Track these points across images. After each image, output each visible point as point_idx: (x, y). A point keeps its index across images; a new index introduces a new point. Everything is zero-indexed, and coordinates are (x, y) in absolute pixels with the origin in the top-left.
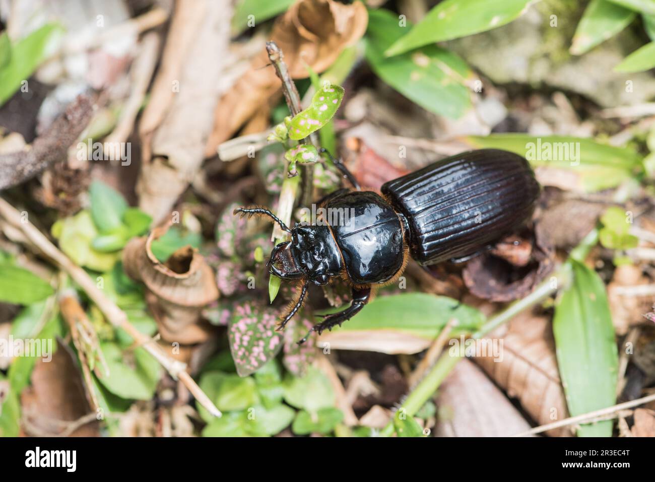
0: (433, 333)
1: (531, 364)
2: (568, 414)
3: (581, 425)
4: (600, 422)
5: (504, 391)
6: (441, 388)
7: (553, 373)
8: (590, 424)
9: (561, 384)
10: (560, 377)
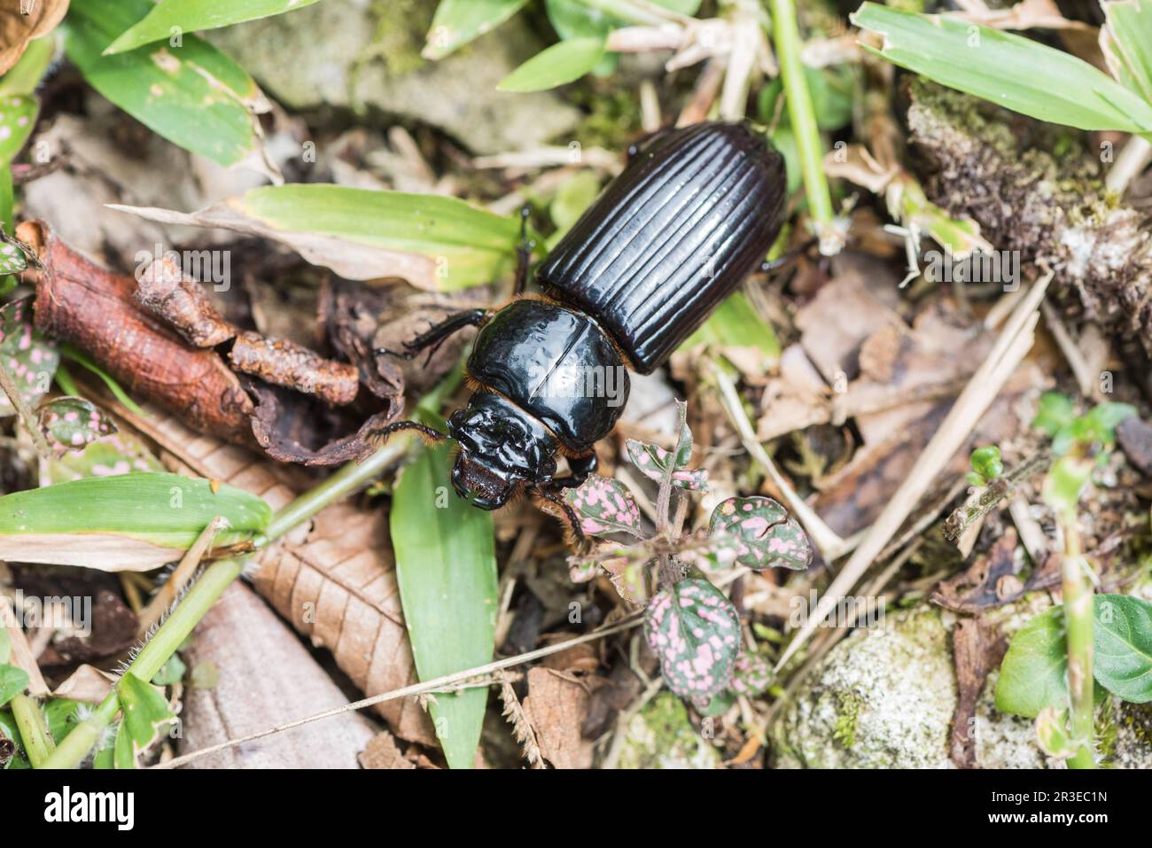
0: (185, 538)
1: (350, 590)
2: (414, 677)
3: (437, 695)
4: (467, 690)
5: (305, 639)
6: (197, 633)
7: (389, 606)
8: (453, 694)
9: (403, 625)
10: (402, 614)
